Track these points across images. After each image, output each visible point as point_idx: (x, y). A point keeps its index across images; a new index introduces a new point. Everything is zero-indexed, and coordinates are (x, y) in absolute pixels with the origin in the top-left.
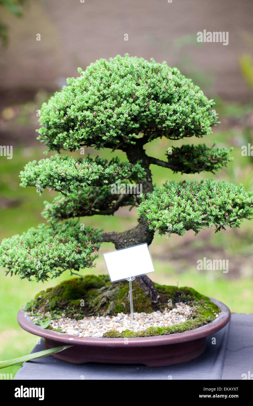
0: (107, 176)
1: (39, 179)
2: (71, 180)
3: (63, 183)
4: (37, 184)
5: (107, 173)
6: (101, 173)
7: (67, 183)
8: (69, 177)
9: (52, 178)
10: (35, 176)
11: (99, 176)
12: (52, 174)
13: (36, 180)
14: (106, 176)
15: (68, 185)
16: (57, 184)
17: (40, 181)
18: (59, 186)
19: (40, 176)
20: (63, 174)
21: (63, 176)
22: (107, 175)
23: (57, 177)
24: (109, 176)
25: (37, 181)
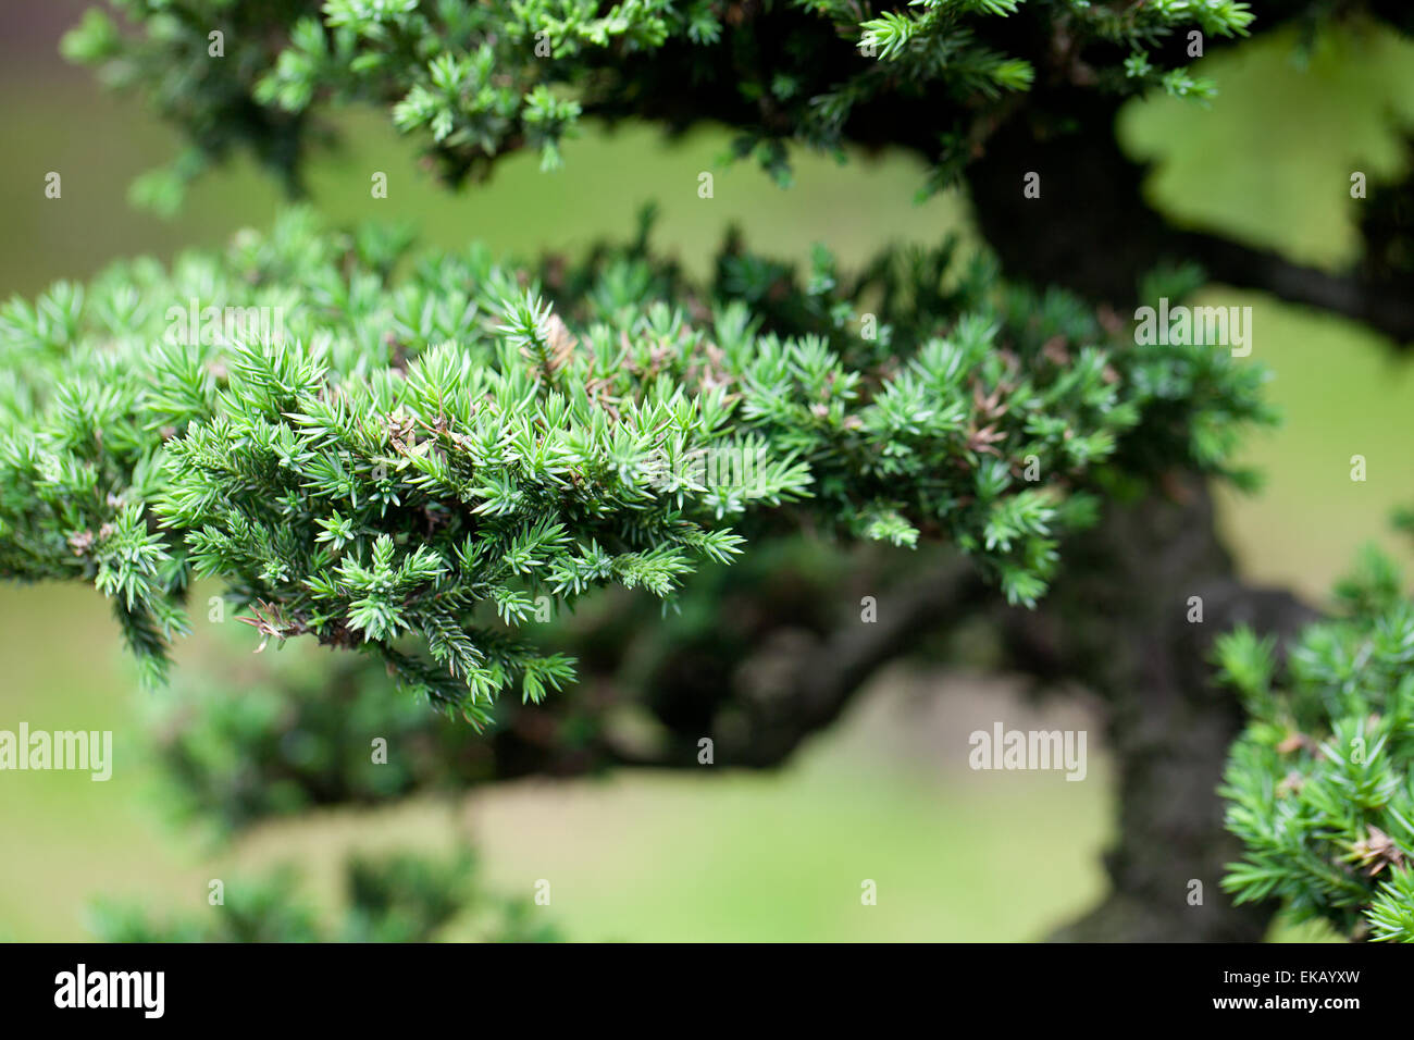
0: (894, 459)
1: (128, 503)
2: (508, 528)
3: (426, 562)
4: (115, 567)
5: (899, 437)
6: (826, 430)
7: (468, 554)
8: (497, 499)
9: (288, 504)
10: (90, 472)
11: (811, 472)
12: (289, 452)
13: (95, 514)
14: (890, 465)
15: (474, 576)
16: (351, 570)
17: (151, 531)
18: (382, 595)
19: (139, 473)
20: (416, 454)
21: (426, 482)
22: (901, 450)
23: (344, 486)
24: (914, 465)
25: (108, 528)
